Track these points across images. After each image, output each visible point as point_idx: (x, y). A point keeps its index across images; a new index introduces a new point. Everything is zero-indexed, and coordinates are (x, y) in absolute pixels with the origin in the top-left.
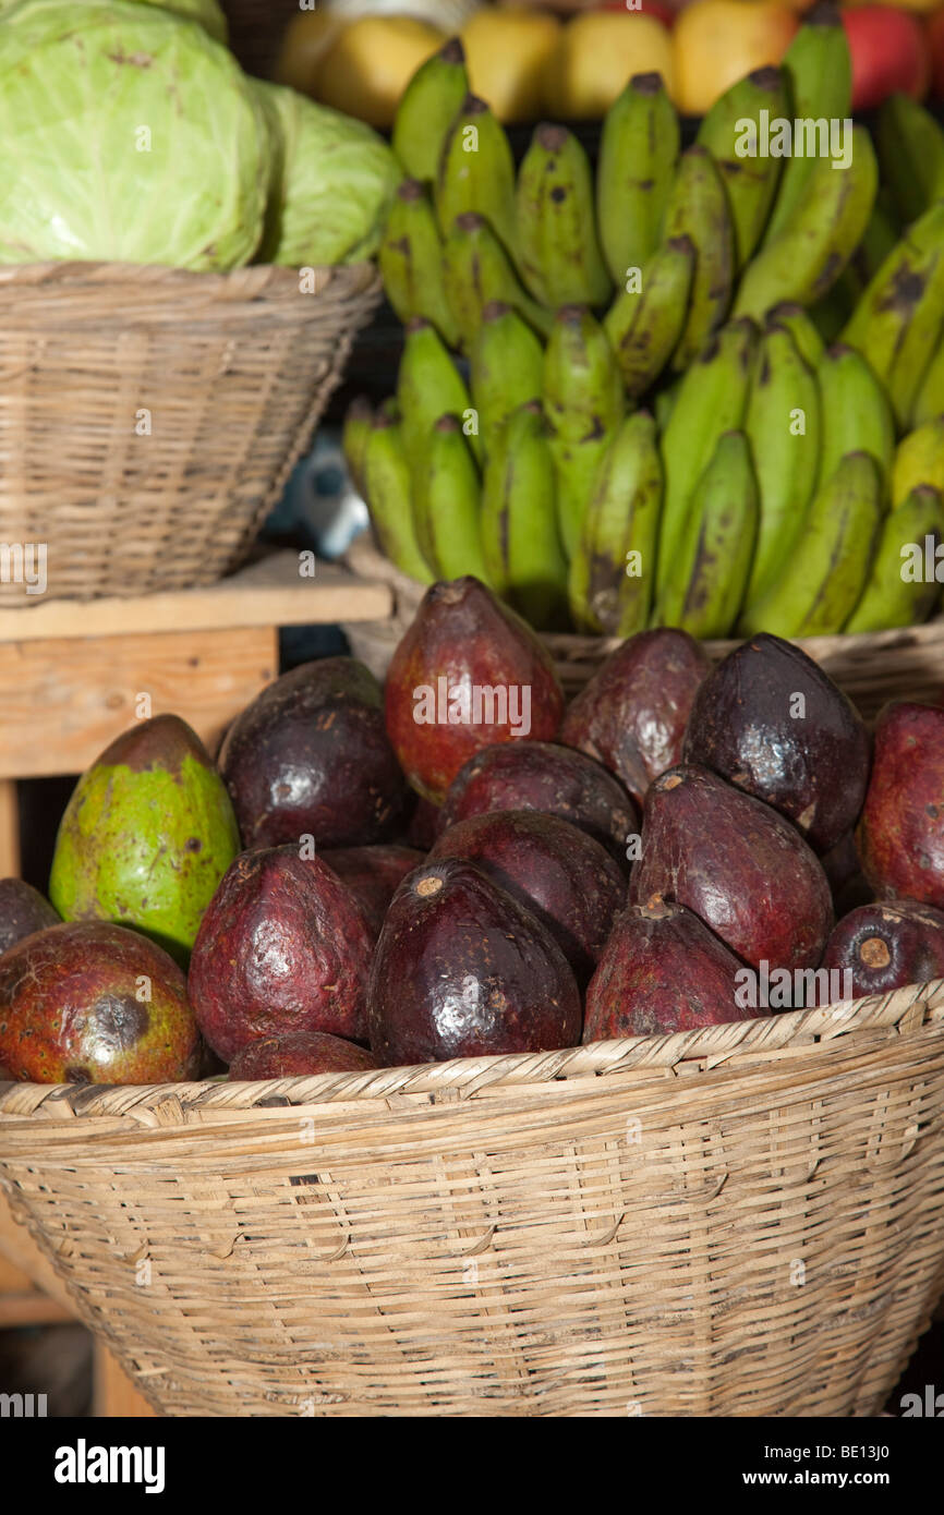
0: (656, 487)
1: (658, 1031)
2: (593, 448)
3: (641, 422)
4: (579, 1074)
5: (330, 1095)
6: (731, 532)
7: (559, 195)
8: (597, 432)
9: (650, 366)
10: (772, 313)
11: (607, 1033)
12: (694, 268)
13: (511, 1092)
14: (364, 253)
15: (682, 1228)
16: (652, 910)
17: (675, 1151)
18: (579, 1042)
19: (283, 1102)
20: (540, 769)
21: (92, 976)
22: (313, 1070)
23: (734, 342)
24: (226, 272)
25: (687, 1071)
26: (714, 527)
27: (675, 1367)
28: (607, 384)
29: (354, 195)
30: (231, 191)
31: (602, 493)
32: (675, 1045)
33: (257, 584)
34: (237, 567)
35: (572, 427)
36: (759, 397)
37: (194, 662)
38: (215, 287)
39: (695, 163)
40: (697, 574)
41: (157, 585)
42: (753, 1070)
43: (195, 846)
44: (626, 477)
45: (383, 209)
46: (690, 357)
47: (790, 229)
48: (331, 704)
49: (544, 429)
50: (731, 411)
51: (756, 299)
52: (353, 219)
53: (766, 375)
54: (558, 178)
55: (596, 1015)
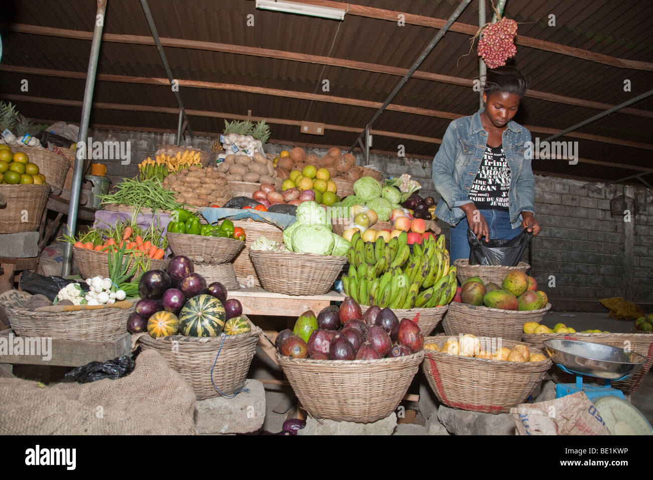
0: (379, 287)
1: (365, 359)
2: (371, 282)
3: (378, 279)
4: (354, 364)
5: (321, 363)
6: (388, 294)
7: (369, 250)
8: (372, 280)
9: (380, 272)
10: (396, 267)
11: (359, 359)
12: (386, 260)
13: (344, 366)
14: (346, 255)
15: (366, 386)
16: (367, 343)
17: (366, 376)
18: (355, 360)
19: (314, 363)
20: (357, 322)
21: (294, 343)
22: (320, 359)
23: (391, 270)
24: (327, 256)
25: (368, 365)
26: (386, 293)
27: (364, 404)
28: (374, 274)
29: (345, 248)
30: (328, 246)
31: (372, 288)
32: (366, 362)
33: (329, 295)
34: (327, 293)
35: (369, 279)
36: (393, 277)
37: (319, 304)
38: (325, 257)
39: (387, 247)
40: (383, 299)
41: (315, 294)
42: (377, 366)
43: (312, 328)
44: (375, 286)
45: (349, 250)
46: (385, 271)
47: (399, 257)
48: (332, 311)
49: (366, 279)
50: (390, 279)
51: (394, 265)
52: (344, 251)
53: (394, 275)
54: (369, 248)
55: (357, 356)
